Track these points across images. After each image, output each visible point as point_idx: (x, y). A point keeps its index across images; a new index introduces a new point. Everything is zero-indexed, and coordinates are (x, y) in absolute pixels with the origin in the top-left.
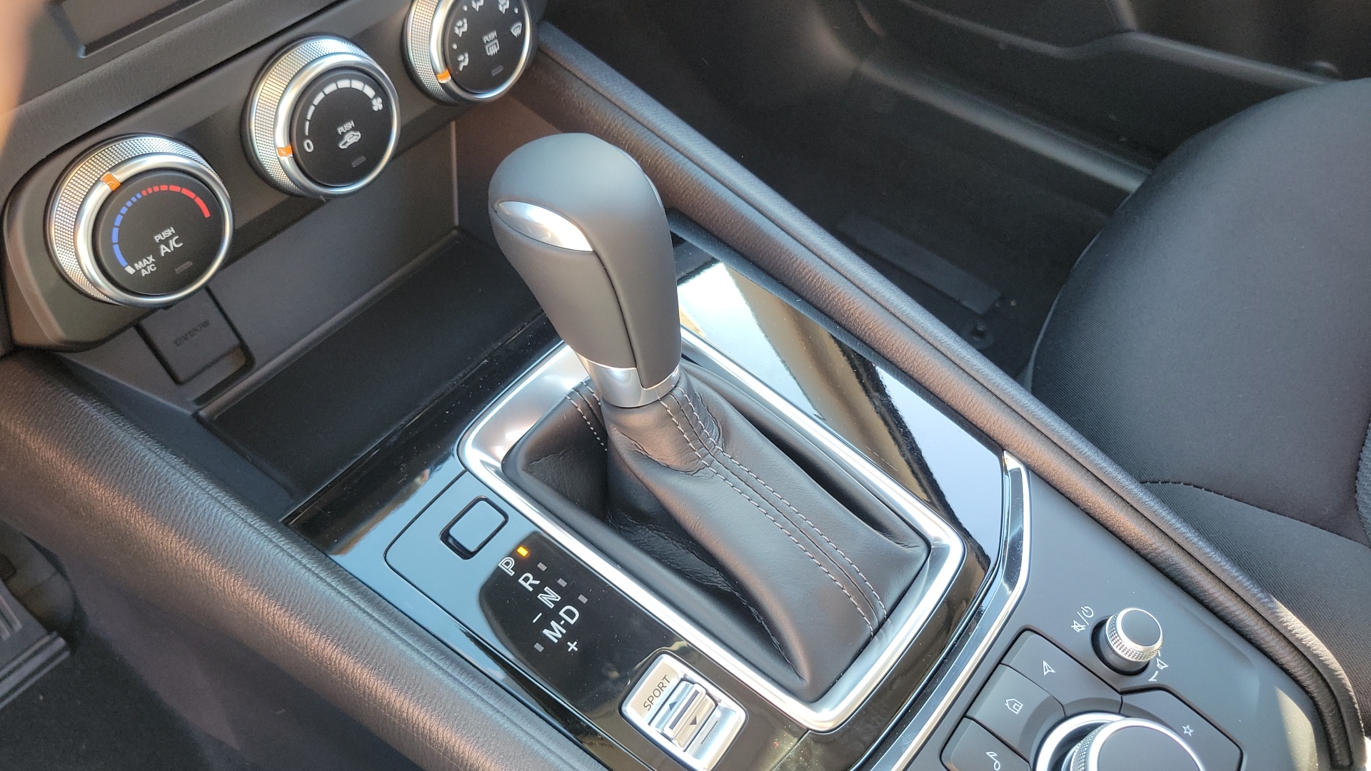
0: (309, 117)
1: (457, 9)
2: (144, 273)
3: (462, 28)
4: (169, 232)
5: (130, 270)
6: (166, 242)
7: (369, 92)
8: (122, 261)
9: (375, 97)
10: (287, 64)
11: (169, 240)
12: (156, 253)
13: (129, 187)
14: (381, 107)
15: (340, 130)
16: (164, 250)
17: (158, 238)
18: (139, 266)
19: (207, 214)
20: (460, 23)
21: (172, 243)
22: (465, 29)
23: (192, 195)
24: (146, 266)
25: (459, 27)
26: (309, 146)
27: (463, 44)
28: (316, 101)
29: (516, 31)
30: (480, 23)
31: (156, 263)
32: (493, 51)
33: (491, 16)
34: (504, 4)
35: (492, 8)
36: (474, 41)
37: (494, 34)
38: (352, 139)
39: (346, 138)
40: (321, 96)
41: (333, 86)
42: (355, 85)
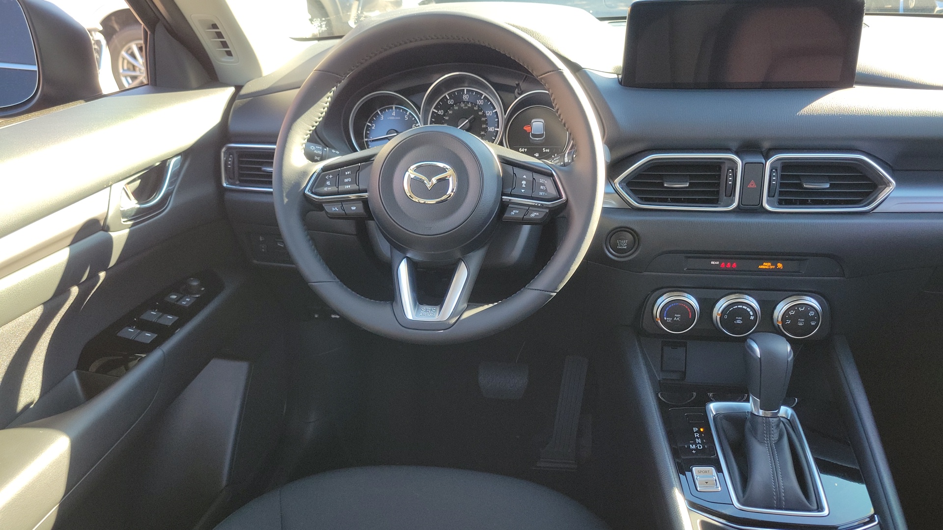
0: (730, 310)
1: (793, 307)
2: (668, 321)
3: (792, 313)
5: (665, 318)
6: (677, 318)
7: (751, 313)
8: (665, 316)
9: (753, 316)
10: (733, 296)
11: (678, 317)
12: (673, 319)
13: (672, 302)
15: (737, 318)
16: (675, 319)
17: (676, 315)
18: (668, 318)
19: (690, 317)
20: (792, 311)
21: (678, 318)
23: (689, 311)
24: (669, 320)
26: (726, 317)
27: (790, 317)
28: (734, 307)
29: (813, 324)
30: (799, 315)
31: (672, 321)
32: (801, 324)
33: (804, 315)
34: (812, 314)
35: (806, 313)
36: (795, 319)
37: (803, 320)
38: (739, 322)
39: (738, 321)
40: (736, 307)
41: (741, 307)
42: (748, 310)
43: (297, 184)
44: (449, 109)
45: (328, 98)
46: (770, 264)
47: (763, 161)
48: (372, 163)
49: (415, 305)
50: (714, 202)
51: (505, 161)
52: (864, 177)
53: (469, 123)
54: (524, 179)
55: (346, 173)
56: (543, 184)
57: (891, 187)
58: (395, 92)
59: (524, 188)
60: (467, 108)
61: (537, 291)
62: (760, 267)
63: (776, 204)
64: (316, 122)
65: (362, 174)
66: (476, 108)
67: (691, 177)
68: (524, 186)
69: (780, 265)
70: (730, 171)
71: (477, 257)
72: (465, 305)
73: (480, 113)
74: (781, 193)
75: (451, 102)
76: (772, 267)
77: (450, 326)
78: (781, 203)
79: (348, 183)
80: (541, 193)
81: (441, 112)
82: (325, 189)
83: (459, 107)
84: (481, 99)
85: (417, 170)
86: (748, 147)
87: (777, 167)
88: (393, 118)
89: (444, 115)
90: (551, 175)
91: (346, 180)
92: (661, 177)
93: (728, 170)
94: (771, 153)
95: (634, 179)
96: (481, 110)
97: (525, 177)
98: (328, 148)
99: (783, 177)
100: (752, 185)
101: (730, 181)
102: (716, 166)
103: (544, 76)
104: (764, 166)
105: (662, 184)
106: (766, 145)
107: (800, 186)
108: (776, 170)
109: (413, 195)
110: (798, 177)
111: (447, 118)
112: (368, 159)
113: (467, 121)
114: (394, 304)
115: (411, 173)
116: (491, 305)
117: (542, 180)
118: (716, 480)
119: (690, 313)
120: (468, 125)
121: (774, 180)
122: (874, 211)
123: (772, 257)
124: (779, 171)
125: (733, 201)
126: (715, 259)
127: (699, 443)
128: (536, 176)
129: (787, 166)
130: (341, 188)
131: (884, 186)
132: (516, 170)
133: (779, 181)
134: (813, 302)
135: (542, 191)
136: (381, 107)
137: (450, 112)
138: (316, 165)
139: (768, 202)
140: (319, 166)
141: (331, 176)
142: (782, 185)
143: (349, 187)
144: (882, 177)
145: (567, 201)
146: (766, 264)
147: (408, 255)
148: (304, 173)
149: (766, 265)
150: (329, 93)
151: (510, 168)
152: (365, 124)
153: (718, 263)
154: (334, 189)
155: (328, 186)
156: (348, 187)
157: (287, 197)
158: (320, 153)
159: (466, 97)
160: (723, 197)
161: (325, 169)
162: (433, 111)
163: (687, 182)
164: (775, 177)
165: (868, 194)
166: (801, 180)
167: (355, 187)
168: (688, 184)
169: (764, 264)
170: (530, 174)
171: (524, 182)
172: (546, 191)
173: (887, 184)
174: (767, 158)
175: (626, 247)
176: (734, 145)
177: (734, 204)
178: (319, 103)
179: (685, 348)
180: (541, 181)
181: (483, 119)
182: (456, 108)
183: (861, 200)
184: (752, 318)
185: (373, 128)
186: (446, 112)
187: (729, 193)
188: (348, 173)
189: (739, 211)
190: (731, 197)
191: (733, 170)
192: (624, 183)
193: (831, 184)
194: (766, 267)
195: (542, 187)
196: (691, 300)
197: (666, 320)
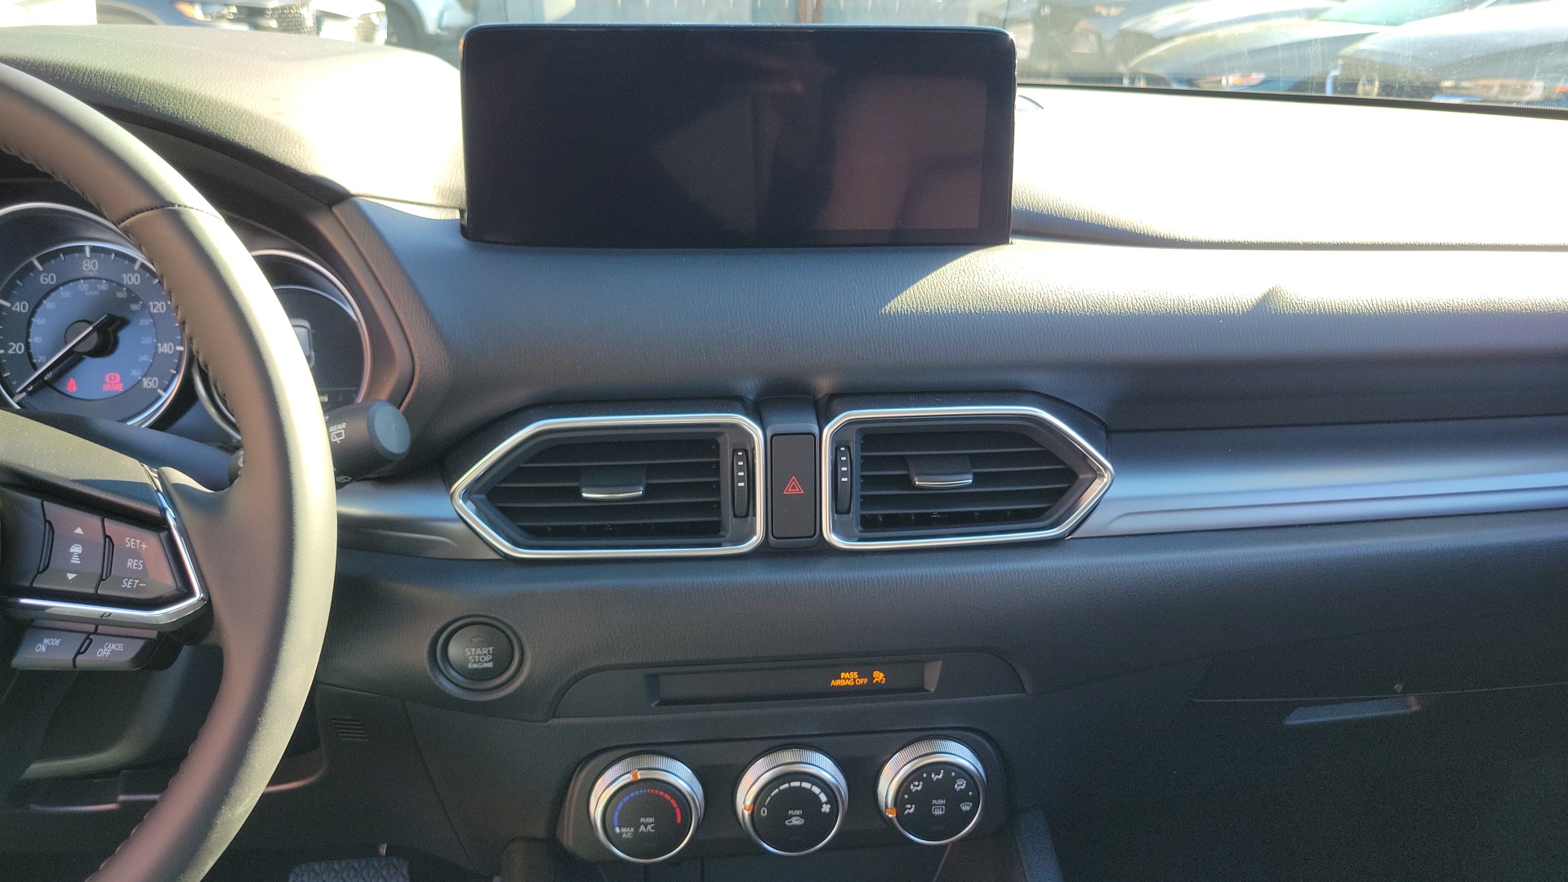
0: (772, 794)
1: (919, 772)
2: (624, 836)
3: (917, 787)
4: (651, 820)
5: (617, 830)
7: (823, 798)
8: (617, 823)
9: (827, 803)
11: (648, 825)
12: (637, 829)
14: (828, 810)
15: (791, 812)
16: (642, 828)
17: (642, 820)
18: (624, 830)
19: (679, 821)
20: (916, 783)
21: (649, 827)
22: (919, 788)
23: (675, 805)
24: (627, 832)
25: (914, 786)
26: (764, 812)
27: (915, 798)
28: (781, 788)
29: (966, 807)
30: (933, 790)
31: (634, 833)
32: (938, 812)
33: (943, 789)
34: (960, 785)
35: (949, 781)
36: (923, 800)
37: (942, 802)
38: (797, 821)
39: (793, 819)
40: (787, 785)
41: (796, 784)
42: (816, 790)
44: (45, 297)
46: (855, 675)
47: (815, 429)
50: (711, 531)
51: (15, 480)
52: (1048, 456)
53: (95, 336)
54: (77, 540)
56: (135, 554)
57: (1105, 480)
59: (73, 569)
60: (96, 293)
62: (833, 683)
63: (857, 530)
66: (121, 295)
67: (651, 470)
68: (75, 560)
69: (879, 676)
70: (740, 453)
73: (135, 307)
74: (866, 501)
75: (48, 279)
76: (861, 681)
78: (871, 526)
80: (127, 584)
81: (20, 307)
83: (76, 290)
84: (134, 272)
86: (780, 396)
87: (849, 441)
89: (31, 313)
90: (156, 524)
92: (575, 473)
93: (735, 452)
94: (836, 404)
96: (136, 300)
97: (79, 531)
99: (867, 462)
100: (794, 487)
101: (741, 478)
102: (706, 442)
104: (817, 440)
105: (576, 493)
106: (824, 384)
107: (906, 481)
108: (848, 448)
110: (902, 461)
111: (39, 321)
113: (91, 328)
117: (132, 539)
119: (678, 810)
120: (95, 338)
121: (844, 474)
122: (1075, 535)
123: (860, 657)
124: (853, 446)
125: (753, 533)
128: (114, 527)
129: (873, 436)
131: (1090, 476)
132: (53, 511)
133: (857, 472)
134: (960, 755)
135: (133, 574)
137: (50, 305)
139: (835, 529)
142: (868, 482)
144: (1083, 457)
145: (208, 607)
146: (847, 675)
149: (848, 678)
151: (31, 502)
159: (91, 266)
160: (730, 523)
163: (637, 484)
164: (846, 466)
165: (1061, 493)
166: (908, 470)
168: (642, 489)
169: (843, 675)
170: (94, 521)
171: (76, 549)
172: (142, 575)
173: (1096, 474)
174: (823, 419)
175: (490, 665)
176: (749, 387)
177: (755, 538)
180: (130, 543)
181: (145, 322)
183: (1046, 509)
184: (826, 808)
186: (35, 304)
187: (741, 511)
189: (770, 552)
190: (749, 518)
191: (746, 451)
192: (479, 492)
193: (976, 475)
194: (848, 683)
195: (131, 563)
196: (680, 776)
197: (621, 834)
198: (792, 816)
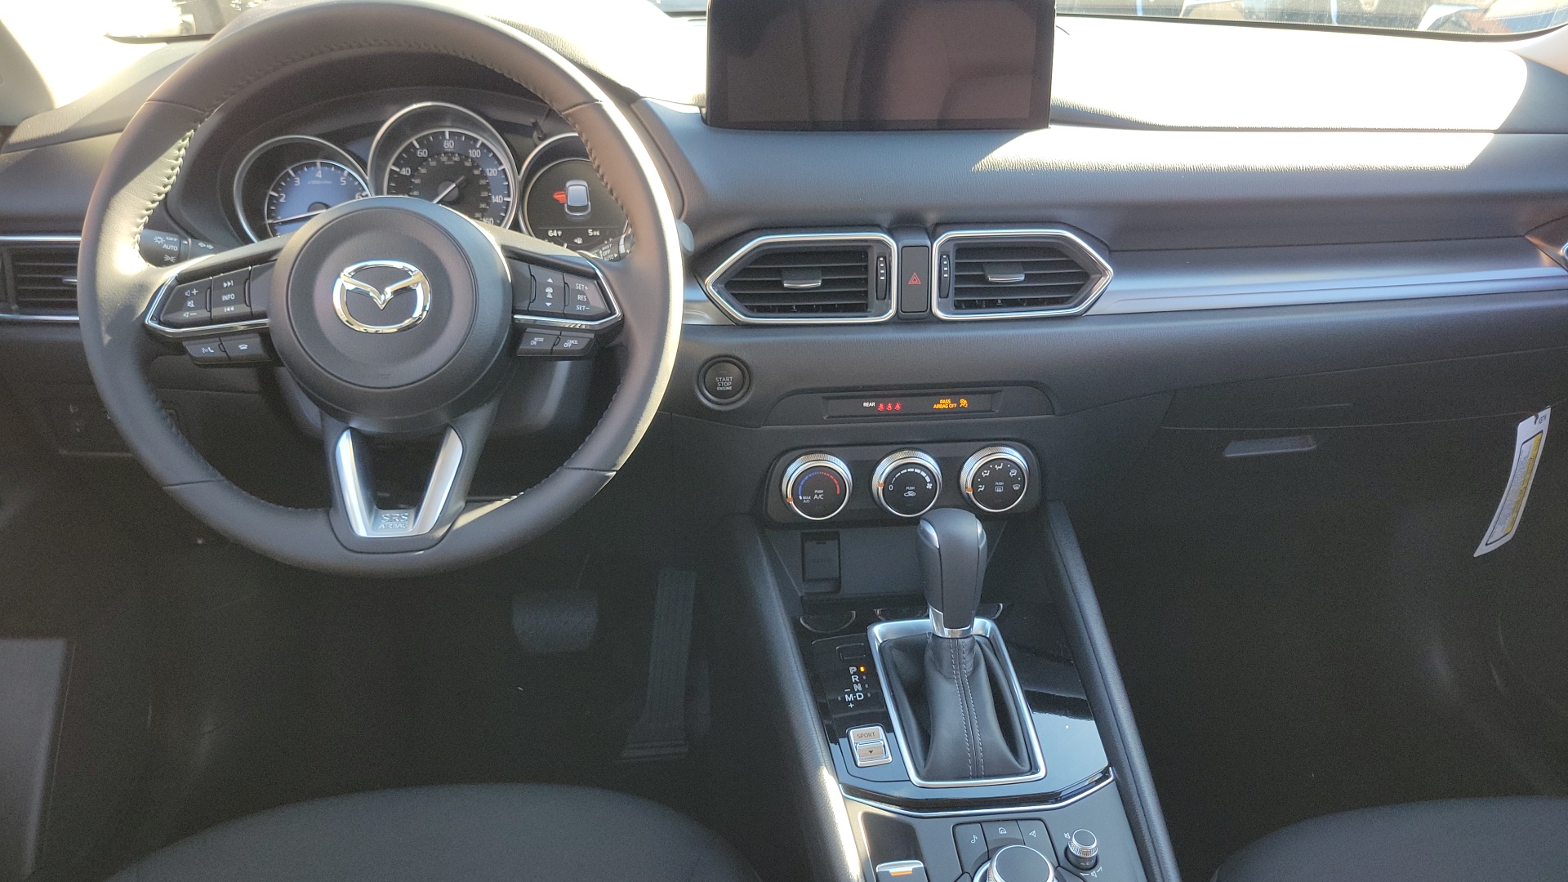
0: (897, 477)
1: (987, 465)
3: (986, 474)
4: (821, 491)
5: (801, 498)
7: (928, 479)
8: (800, 493)
9: (930, 482)
10: (899, 455)
11: (819, 494)
12: (812, 497)
13: (813, 469)
14: (930, 488)
15: (907, 488)
16: (816, 497)
17: (816, 491)
18: (804, 498)
19: (838, 492)
20: (986, 471)
21: (820, 497)
22: (988, 474)
23: (836, 483)
24: (806, 499)
26: (891, 487)
27: (984, 481)
28: (902, 472)
29: (1016, 488)
30: (996, 476)
31: (811, 500)
32: (999, 490)
33: (1003, 475)
34: (1013, 473)
35: (1006, 471)
36: (990, 482)
37: (1002, 484)
38: (911, 494)
39: (909, 492)
40: (905, 471)
41: (912, 470)
42: (923, 474)
43: (129, 308)
44: (421, 165)
45: (179, 150)
46: (949, 401)
47: (929, 244)
48: (274, 264)
49: (370, 510)
50: (862, 309)
51: (514, 255)
52: (1071, 263)
53: (457, 190)
54: (549, 285)
55: (225, 285)
56: (582, 293)
57: (1108, 277)
58: (318, 136)
59: (549, 300)
60: (452, 163)
61: (582, 471)
62: (935, 406)
63: (952, 309)
64: (159, 194)
65: (256, 285)
66: (468, 164)
67: (825, 270)
68: (549, 296)
69: (964, 403)
70: (881, 259)
71: (477, 421)
72: (462, 504)
73: (476, 172)
74: (958, 291)
75: (422, 153)
76: (952, 406)
77: (434, 543)
78: (959, 306)
79: (229, 303)
80: (579, 308)
81: (405, 171)
82: (186, 315)
83: (439, 161)
84: (476, 149)
85: (357, 274)
86: (905, 222)
87: (949, 252)
88: (318, 182)
89: (412, 176)
90: (596, 277)
91: (225, 298)
92: (779, 271)
93: (878, 258)
94: (939, 229)
95: (736, 276)
96: (477, 167)
97: (550, 280)
98: (190, 240)
99: (959, 266)
100: (914, 280)
101: (882, 275)
102: (859, 253)
103: (571, 111)
104: (929, 250)
105: (779, 284)
106: (932, 218)
107: (982, 279)
108: (948, 256)
109: (352, 320)
110: (980, 266)
111: (417, 181)
112: (266, 259)
113: (454, 185)
114: (332, 511)
115: (346, 281)
116: (507, 500)
117: (579, 285)
118: (884, 746)
119: (838, 486)
120: (456, 192)
121: (946, 272)
122: (1088, 313)
123: (953, 389)
124: (951, 256)
125: (889, 307)
126: (869, 398)
127: (858, 691)
128: (569, 279)
129: (964, 250)
130: (217, 312)
131: (1098, 276)
132: (535, 269)
133: (954, 273)
134: (1013, 455)
135: (581, 303)
136: (292, 164)
137: (423, 171)
138: (167, 270)
139: (940, 307)
140: (170, 274)
141: (195, 292)
142: (959, 278)
143: (232, 309)
144: (1095, 263)
145: (623, 316)
146: (944, 402)
147: (353, 425)
148: (140, 288)
149: (945, 404)
150: (180, 141)
151: (523, 267)
152: (266, 194)
153: (874, 404)
154: (203, 314)
155: (190, 309)
156: (229, 309)
157: (109, 331)
158: (176, 248)
159: (449, 145)
160: (874, 302)
161: (182, 279)
162: (392, 170)
163: (818, 279)
164: (947, 267)
165: (1077, 288)
166: (983, 271)
167: (243, 309)
168: (820, 281)
169: (941, 401)
170: (558, 275)
171: (549, 290)
172: (587, 303)
173: (1102, 272)
174: (933, 237)
175: (730, 388)
176: (885, 219)
177: (891, 311)
178: (162, 158)
179: (837, 541)
180: (579, 287)
181: (483, 182)
182: (433, 163)
183: (1068, 298)
184: (929, 486)
185: (282, 200)
186: (414, 170)
187: (881, 295)
188: (229, 284)
189: (899, 321)
190: (886, 300)
191: (885, 258)
192: (721, 283)
193: (1026, 275)
194: (944, 406)
195: (580, 297)
196: (840, 466)
197: (803, 500)
198: (908, 490)
